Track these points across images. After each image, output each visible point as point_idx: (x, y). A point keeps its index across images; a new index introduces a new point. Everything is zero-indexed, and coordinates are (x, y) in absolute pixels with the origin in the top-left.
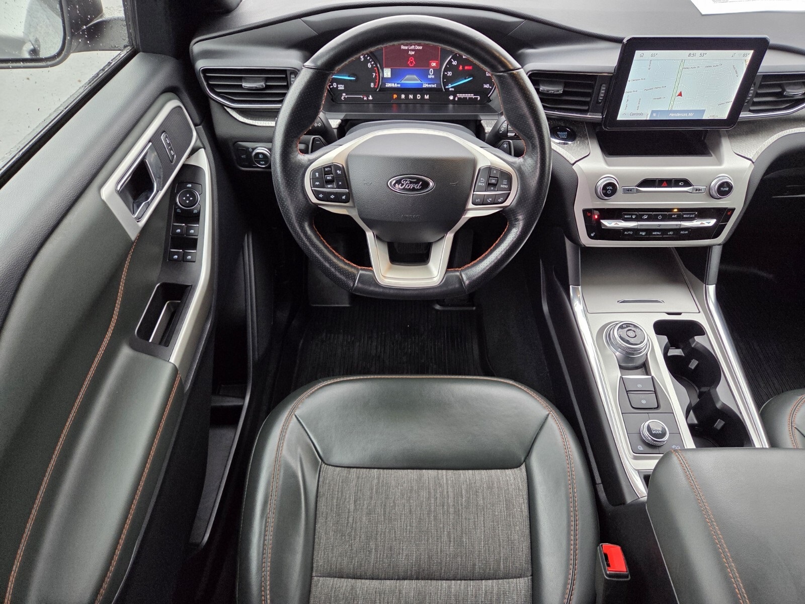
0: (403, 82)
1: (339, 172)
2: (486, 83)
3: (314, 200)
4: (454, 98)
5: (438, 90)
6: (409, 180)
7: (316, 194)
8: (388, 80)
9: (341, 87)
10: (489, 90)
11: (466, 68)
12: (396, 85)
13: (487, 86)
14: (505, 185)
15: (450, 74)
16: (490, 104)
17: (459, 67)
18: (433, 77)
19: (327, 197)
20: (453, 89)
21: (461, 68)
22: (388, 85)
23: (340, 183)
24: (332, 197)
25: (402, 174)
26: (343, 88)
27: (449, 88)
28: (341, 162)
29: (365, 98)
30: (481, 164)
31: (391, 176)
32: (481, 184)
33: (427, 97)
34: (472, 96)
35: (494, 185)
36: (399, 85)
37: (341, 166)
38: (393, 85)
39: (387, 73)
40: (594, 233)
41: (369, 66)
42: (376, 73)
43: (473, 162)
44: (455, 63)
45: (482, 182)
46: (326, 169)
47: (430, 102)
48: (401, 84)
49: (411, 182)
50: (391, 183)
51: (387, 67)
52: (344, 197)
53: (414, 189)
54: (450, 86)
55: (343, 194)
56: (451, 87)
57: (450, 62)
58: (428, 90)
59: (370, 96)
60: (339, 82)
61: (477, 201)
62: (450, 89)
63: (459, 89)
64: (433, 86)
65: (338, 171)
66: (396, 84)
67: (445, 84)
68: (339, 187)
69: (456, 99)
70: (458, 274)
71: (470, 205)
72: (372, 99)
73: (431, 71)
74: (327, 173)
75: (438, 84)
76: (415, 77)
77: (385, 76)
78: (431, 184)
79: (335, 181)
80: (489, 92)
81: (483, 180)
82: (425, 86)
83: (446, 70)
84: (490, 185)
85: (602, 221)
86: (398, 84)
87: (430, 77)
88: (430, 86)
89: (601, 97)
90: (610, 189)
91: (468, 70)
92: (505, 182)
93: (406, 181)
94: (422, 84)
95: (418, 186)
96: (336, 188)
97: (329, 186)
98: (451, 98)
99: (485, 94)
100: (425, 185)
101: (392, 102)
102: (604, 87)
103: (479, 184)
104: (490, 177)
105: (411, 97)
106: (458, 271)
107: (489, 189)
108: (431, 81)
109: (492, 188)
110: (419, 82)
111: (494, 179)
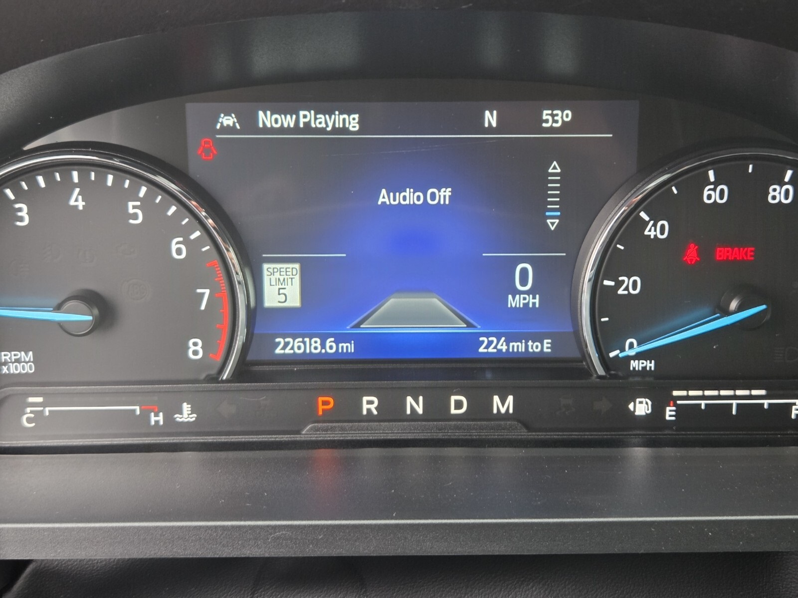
0: (368, 327)
4: (658, 410)
11: (721, 253)
12: (331, 347)
15: (630, 285)
17: (681, 249)
18: (535, 301)
20: (651, 365)
21: (692, 254)
22: (286, 346)
26: (28, 368)
27: (629, 358)
33: (503, 405)
34: (757, 396)
36: (348, 347)
38: (313, 346)
41: (177, 249)
42: (214, 287)
44: (657, 230)
47: (523, 434)
48: (360, 340)
54: (631, 347)
56: (639, 356)
58: (509, 371)
59: (186, 407)
62: (634, 364)
63: (683, 366)
64: (534, 347)
66: (329, 342)
67: (607, 338)
69: (670, 413)
72: (193, 418)
73: (524, 272)
76: (436, 302)
77: (271, 299)
82: (493, 350)
86: (339, 339)
87: (515, 302)
88: (518, 347)
94: (475, 340)
98: (642, 407)
105: (415, 405)
108: (523, 323)
110: (459, 327)
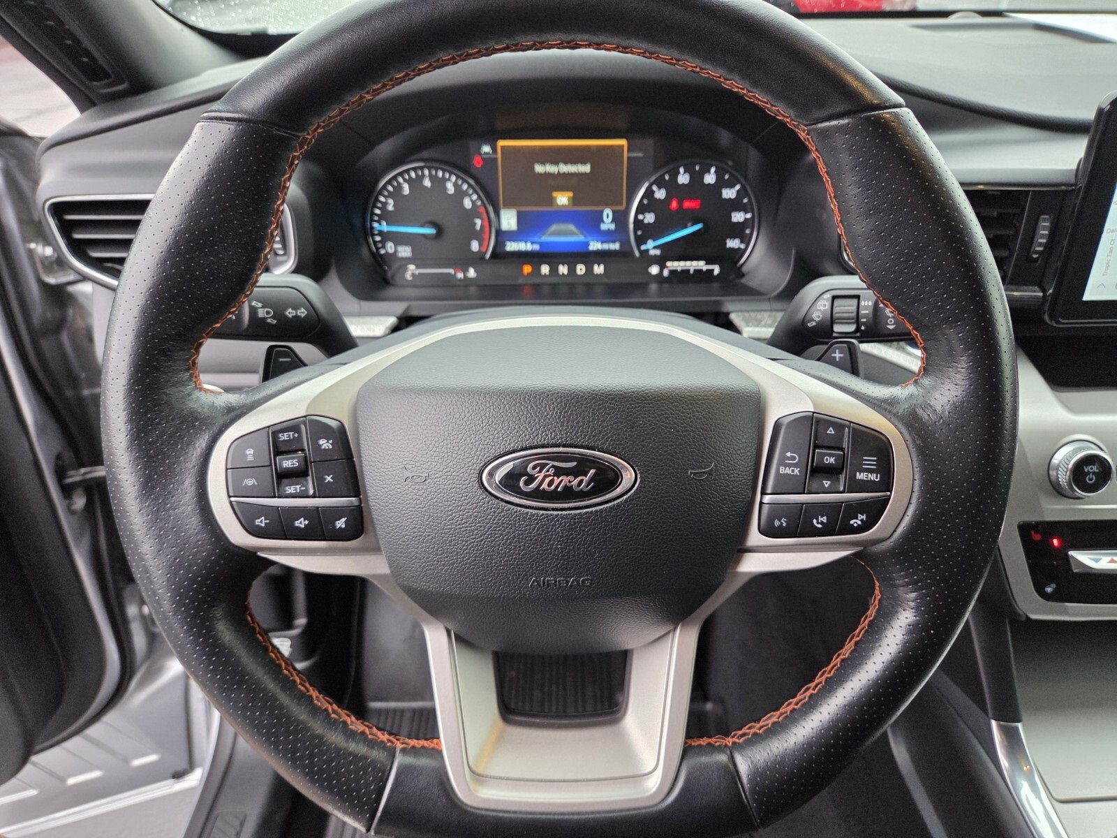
0: (545, 239)
1: (325, 444)
2: (733, 237)
3: (238, 536)
4: (661, 270)
5: (624, 254)
6: (551, 463)
7: (246, 519)
8: (512, 236)
9: (405, 252)
10: (740, 252)
11: (687, 204)
12: (529, 247)
13: (733, 244)
14: (871, 471)
15: (649, 218)
16: (743, 281)
17: (670, 202)
18: (612, 227)
19: (282, 527)
20: (658, 252)
21: (674, 204)
22: (511, 246)
23: (329, 479)
24: (301, 523)
25: (527, 444)
26: (409, 254)
27: (648, 250)
28: (337, 412)
29: (460, 275)
30: (779, 409)
31: (493, 453)
32: (788, 471)
33: (599, 269)
34: (701, 265)
35: (832, 472)
36: (536, 247)
37: (333, 424)
38: (522, 246)
39: (509, 220)
40: (1054, 586)
41: (467, 204)
42: (482, 219)
43: (753, 404)
44: (660, 194)
45: (790, 466)
46: (284, 437)
47: (607, 280)
48: (541, 244)
49: (559, 472)
50: (491, 474)
51: (508, 205)
52: (341, 523)
53: (569, 494)
54: (650, 244)
55: (337, 512)
56: (655, 248)
57: (649, 193)
58: (601, 256)
59: (471, 270)
60: (400, 239)
61: (777, 523)
62: (652, 252)
63: (671, 252)
64: (612, 246)
65: (322, 442)
66: (529, 245)
67: (640, 241)
68: (322, 492)
69: (666, 273)
70: (723, 758)
71: (755, 537)
72: (474, 275)
73: (608, 214)
74: (283, 449)
75: (625, 243)
76: (572, 227)
78: (628, 476)
79: (312, 470)
80: (737, 257)
81: (794, 458)
82: (595, 249)
83: (642, 209)
84: (819, 471)
85: (1071, 553)
86: (533, 243)
87: (604, 227)
88: (606, 246)
89: (1040, 244)
90: (1094, 473)
91: (689, 209)
92: (870, 461)
93: (542, 466)
94: (587, 244)
95: (583, 482)
96: (314, 496)
97: (291, 490)
98: (654, 270)
99: (731, 261)
100: (608, 480)
101: (521, 281)
102: (1044, 220)
103: (783, 470)
104: (816, 447)
105: (563, 269)
106: (720, 749)
107: (815, 485)
108: (607, 236)
109: (827, 484)
110: (580, 238)
111: (830, 455)
